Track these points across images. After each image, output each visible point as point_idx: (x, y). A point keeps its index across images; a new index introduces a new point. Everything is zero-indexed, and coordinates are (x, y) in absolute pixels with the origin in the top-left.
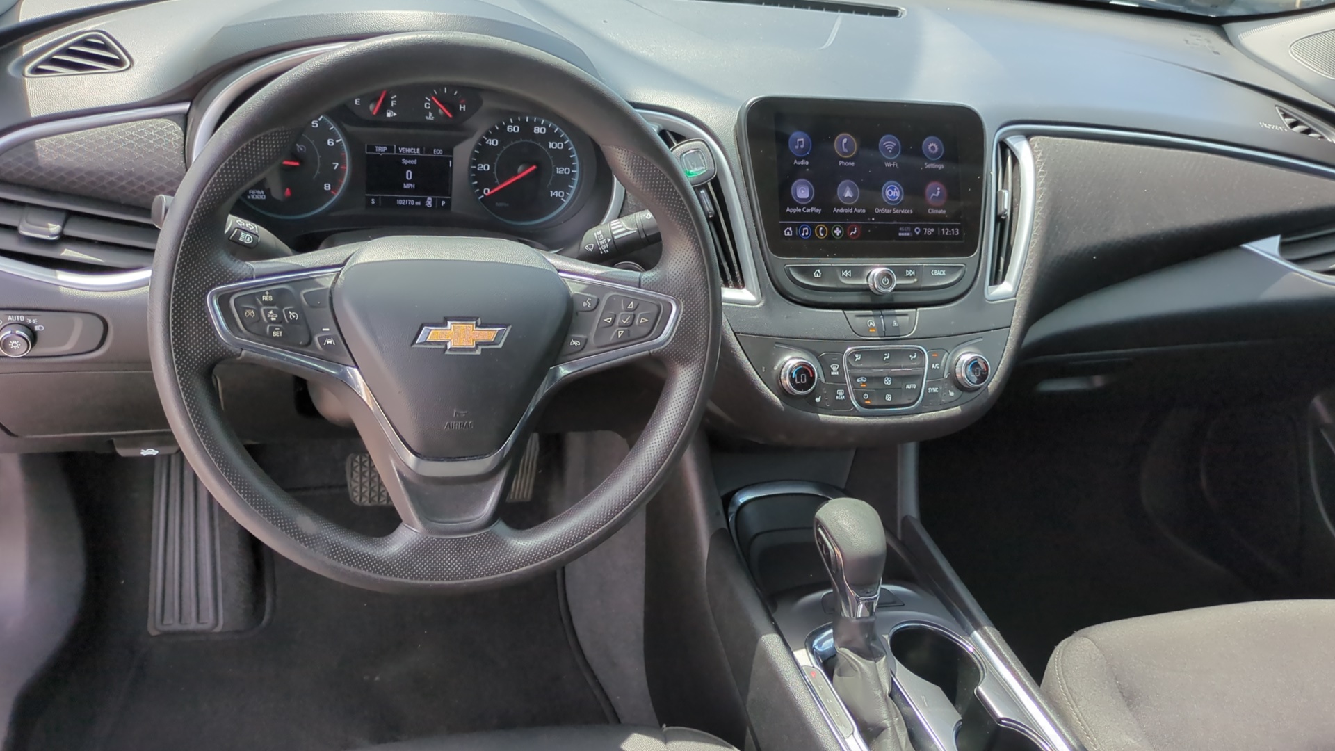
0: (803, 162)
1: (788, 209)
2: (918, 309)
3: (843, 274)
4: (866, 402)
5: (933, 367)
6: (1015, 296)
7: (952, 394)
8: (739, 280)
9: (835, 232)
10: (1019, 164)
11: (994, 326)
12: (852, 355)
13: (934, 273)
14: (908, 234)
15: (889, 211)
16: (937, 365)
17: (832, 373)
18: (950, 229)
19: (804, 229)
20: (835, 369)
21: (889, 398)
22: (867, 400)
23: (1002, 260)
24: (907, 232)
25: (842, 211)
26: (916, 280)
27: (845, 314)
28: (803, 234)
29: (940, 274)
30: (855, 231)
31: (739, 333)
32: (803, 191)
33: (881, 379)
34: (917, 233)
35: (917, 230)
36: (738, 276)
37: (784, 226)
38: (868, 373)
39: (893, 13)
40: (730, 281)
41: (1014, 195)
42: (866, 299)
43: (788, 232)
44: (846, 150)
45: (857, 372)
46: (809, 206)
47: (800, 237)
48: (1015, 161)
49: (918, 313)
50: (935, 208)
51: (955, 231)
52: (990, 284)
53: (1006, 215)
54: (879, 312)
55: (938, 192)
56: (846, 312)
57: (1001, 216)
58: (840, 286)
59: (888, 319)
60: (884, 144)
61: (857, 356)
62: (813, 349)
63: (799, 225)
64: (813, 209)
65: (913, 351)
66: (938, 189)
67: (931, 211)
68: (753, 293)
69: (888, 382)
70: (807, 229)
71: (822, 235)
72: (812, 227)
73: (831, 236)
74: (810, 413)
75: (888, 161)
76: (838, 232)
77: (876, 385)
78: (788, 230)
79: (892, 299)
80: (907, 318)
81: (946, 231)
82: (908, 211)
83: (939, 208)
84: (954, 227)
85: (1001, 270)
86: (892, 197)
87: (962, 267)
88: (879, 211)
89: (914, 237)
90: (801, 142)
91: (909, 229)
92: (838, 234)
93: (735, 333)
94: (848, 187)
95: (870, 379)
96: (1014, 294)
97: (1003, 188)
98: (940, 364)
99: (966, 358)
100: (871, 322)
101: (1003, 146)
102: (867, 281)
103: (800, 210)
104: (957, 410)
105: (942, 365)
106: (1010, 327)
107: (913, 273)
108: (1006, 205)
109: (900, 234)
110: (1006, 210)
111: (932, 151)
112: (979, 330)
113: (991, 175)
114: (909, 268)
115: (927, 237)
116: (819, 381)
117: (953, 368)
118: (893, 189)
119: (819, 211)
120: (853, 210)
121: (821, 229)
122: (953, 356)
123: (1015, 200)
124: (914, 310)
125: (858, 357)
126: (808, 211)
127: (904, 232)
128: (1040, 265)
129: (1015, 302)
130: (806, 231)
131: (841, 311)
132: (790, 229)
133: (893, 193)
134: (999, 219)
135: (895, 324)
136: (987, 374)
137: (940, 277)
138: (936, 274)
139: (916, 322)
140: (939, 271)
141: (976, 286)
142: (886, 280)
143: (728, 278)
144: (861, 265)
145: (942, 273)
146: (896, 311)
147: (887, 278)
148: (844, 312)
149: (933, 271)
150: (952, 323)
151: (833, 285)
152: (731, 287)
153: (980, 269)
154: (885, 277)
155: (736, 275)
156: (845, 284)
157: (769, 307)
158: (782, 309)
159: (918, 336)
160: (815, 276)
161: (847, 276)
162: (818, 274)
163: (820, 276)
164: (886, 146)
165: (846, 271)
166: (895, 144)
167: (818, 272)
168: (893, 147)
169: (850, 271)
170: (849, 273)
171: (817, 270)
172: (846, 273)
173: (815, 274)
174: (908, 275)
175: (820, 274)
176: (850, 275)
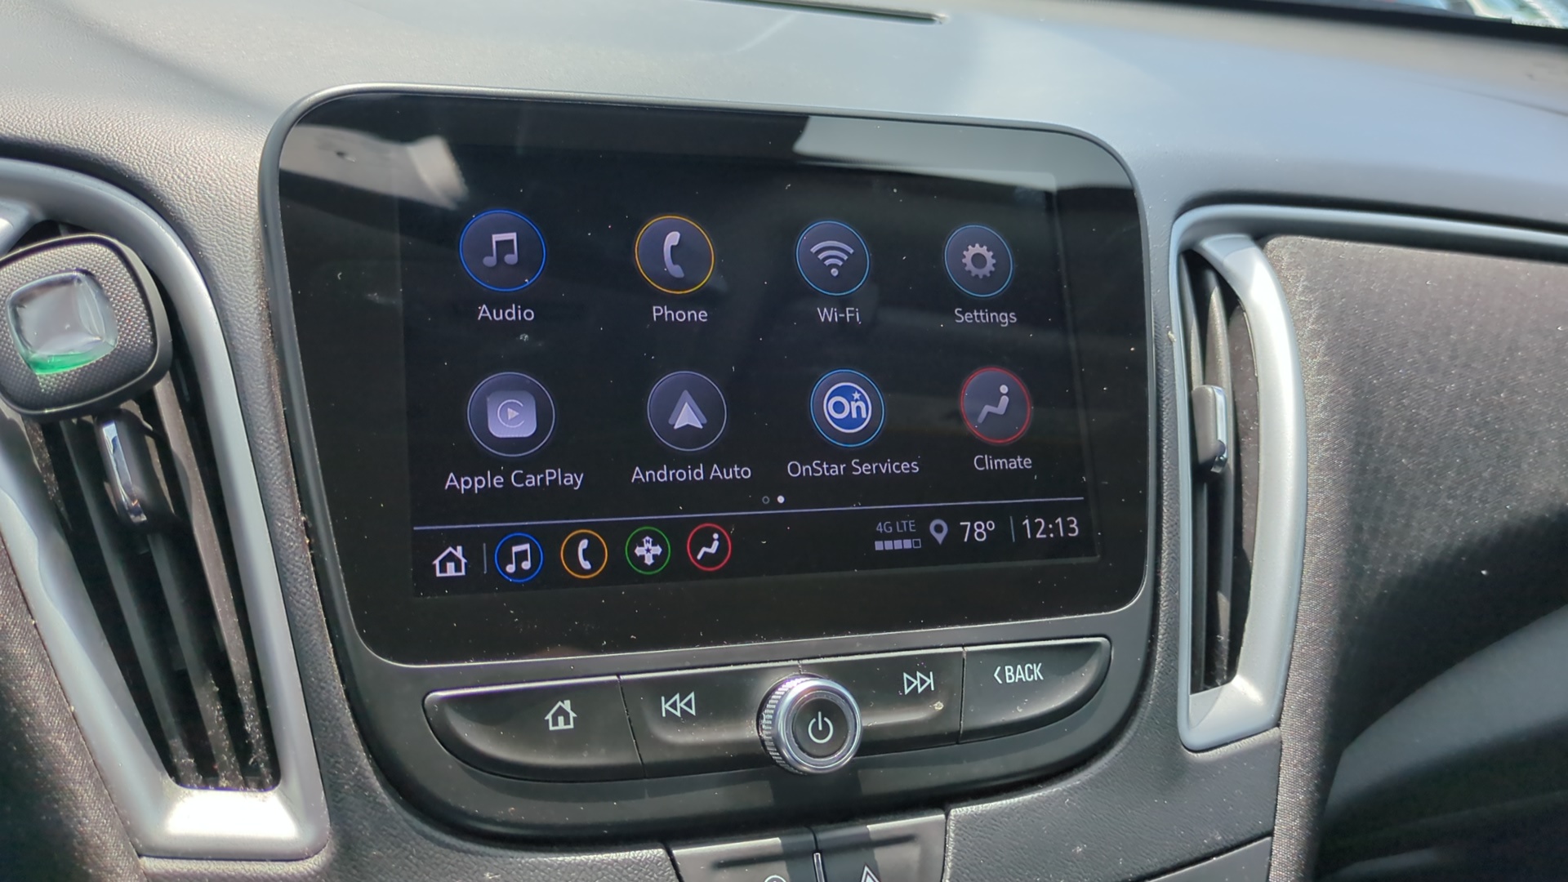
0: (512, 314)
1: (451, 480)
2: (953, 811)
3: (665, 706)
6: (1277, 724)
8: (260, 754)
9: (639, 551)
10: (1243, 310)
13: (1002, 674)
14: (908, 544)
15: (837, 470)
18: (1050, 519)
19: (515, 549)
23: (1224, 603)
24: (902, 537)
25: (664, 475)
26: (939, 706)
27: (672, 859)
28: (511, 568)
29: (1025, 677)
30: (716, 544)
32: (512, 413)
34: (940, 538)
35: (939, 529)
36: (257, 736)
37: (436, 544)
39: (926, 18)
40: (225, 756)
41: (1239, 399)
42: (756, 795)
43: (451, 565)
44: (676, 271)
46: (535, 465)
47: (497, 579)
48: (1232, 303)
49: (951, 823)
50: (997, 452)
51: (1066, 524)
52: (1195, 689)
53: (1223, 463)
54: (805, 839)
55: (1005, 400)
56: (675, 851)
57: (1211, 463)
58: (650, 757)
59: (840, 865)
60: (814, 250)
63: (493, 536)
64: (551, 475)
66: (1004, 389)
67: (981, 463)
70: (527, 547)
71: (586, 565)
72: (546, 541)
73: (622, 570)
75: (828, 302)
76: (648, 551)
78: (451, 557)
80: (910, 853)
81: (1035, 527)
82: (905, 466)
83: (1008, 452)
84: (1065, 510)
85: (1223, 637)
86: (848, 422)
87: (1097, 644)
88: (803, 470)
89: (929, 552)
90: (505, 246)
91: (910, 525)
92: (649, 561)
94: (686, 393)
96: (1271, 715)
97: (1205, 380)
100: (777, 880)
101: (1195, 264)
102: (758, 725)
103: (498, 481)
106: (1270, 834)
107: (930, 681)
108: (1221, 431)
109: (879, 546)
110: (1223, 448)
111: (975, 271)
112: (1167, 865)
113: (1171, 342)
114: (911, 665)
115: (974, 551)
118: (847, 393)
119: (574, 480)
120: (707, 472)
121: (584, 544)
123: (1244, 413)
124: (942, 816)
126: (532, 481)
127: (893, 537)
128: (1344, 617)
129: (1279, 744)
130: (521, 556)
131: (658, 852)
132: (459, 552)
133: (851, 408)
134: (1204, 474)
135: (868, 879)
137: (1024, 690)
138: (1010, 678)
139: (950, 864)
140: (1019, 667)
141: (1149, 708)
142: (824, 723)
143: (214, 752)
144: (732, 668)
145: (1031, 672)
146: (870, 827)
147: (826, 719)
148: (669, 853)
149: (999, 668)
150: (1079, 850)
151: (623, 757)
152: (224, 783)
153: (1159, 649)
154: (820, 713)
155: (245, 734)
156: (672, 747)
157: (354, 867)
158: (414, 868)
160: (551, 728)
161: (678, 714)
162: (561, 719)
163: (571, 726)
164: (821, 256)
165: (677, 697)
166: (851, 251)
167: (561, 711)
168: (846, 258)
169: (692, 695)
170: (689, 704)
171: (560, 703)
172: (674, 705)
173: (549, 717)
174: (907, 691)
175: (572, 715)
176: (693, 712)
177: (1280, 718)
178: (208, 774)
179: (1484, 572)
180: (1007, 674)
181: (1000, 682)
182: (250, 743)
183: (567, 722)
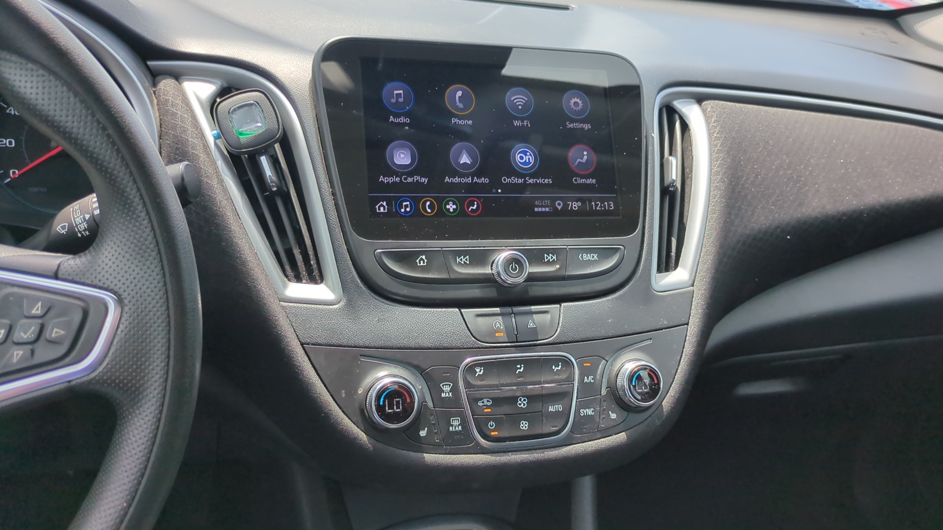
0: (402, 120)
1: (381, 178)
2: (562, 304)
3: (458, 260)
4: (492, 433)
5: (586, 380)
6: (693, 286)
7: (613, 416)
8: (316, 273)
9: (448, 207)
10: (689, 130)
11: (666, 323)
12: (471, 369)
13: (582, 257)
14: (547, 209)
15: (520, 181)
16: (590, 378)
17: (443, 395)
18: (602, 203)
19: (404, 204)
20: (447, 389)
21: (524, 425)
22: (493, 431)
23: (673, 241)
24: (545, 207)
25: (457, 180)
26: (558, 266)
27: (461, 313)
28: (403, 210)
29: (591, 259)
30: (475, 206)
31: (308, 344)
32: (402, 156)
33: (513, 400)
34: (559, 208)
35: (559, 204)
36: (315, 266)
37: (376, 201)
38: (496, 393)
39: (566, 8)
40: (304, 273)
41: (686, 165)
42: (491, 293)
43: (382, 208)
44: (461, 106)
45: (478, 394)
46: (411, 174)
47: (398, 213)
48: (685, 127)
49: (562, 308)
50: (582, 177)
51: (609, 205)
52: (659, 270)
53: (674, 186)
54: (508, 310)
55: (585, 157)
56: (462, 310)
57: (669, 186)
58: (453, 276)
59: (521, 319)
60: (512, 99)
61: (478, 370)
62: (416, 363)
63: (398, 198)
64: (417, 178)
65: (556, 361)
66: (585, 153)
67: (576, 180)
68: (333, 291)
69: (522, 404)
70: (408, 203)
71: (429, 211)
72: (415, 201)
73: (441, 213)
74: (412, 454)
75: (517, 119)
76: (451, 207)
77: (506, 409)
78: (382, 205)
79: (527, 292)
80: (547, 317)
81: (596, 205)
82: (546, 181)
83: (587, 177)
84: (608, 199)
85: (673, 254)
86: (525, 163)
87: (620, 248)
88: (508, 180)
89: (555, 212)
90: (399, 95)
91: (548, 202)
92: (451, 210)
93: (302, 344)
94: (464, 150)
95: (497, 401)
96: (691, 283)
97: (671, 154)
98: (595, 375)
99: (630, 366)
100: (498, 322)
101: (669, 112)
102: (492, 269)
103: (398, 179)
104: (620, 438)
105: (598, 377)
106: (687, 324)
107: (555, 257)
108: (674, 174)
109: (536, 209)
110: (674, 181)
111: (575, 108)
112: (644, 330)
113: (653, 138)
114: (548, 251)
115: (572, 213)
116: (423, 404)
117: (613, 380)
118: (525, 153)
119: (424, 180)
120: (472, 180)
121: (428, 203)
122: (612, 365)
123: (687, 170)
124: (559, 306)
125: (479, 371)
126: (410, 180)
127: (542, 206)
128: (721, 246)
129: (693, 290)
130: (406, 206)
131: (457, 310)
132: (385, 204)
133: (526, 158)
134: (666, 192)
135: (531, 325)
136: (659, 388)
137: (590, 263)
138: (585, 258)
139: (561, 321)
140: (589, 255)
141: (639, 274)
142: (515, 266)
143: (300, 271)
144: (482, 248)
145: (593, 257)
146: (532, 307)
147: (516, 265)
148: (460, 310)
149: (581, 255)
150: (610, 321)
151: (444, 276)
152: (304, 281)
153: (644, 252)
154: (514, 263)
155: (311, 266)
156: (461, 273)
157: (352, 307)
158: (372, 309)
159: (563, 340)
160: (418, 265)
161: (463, 263)
162: (422, 262)
163: (425, 264)
164: (515, 101)
165: (462, 257)
166: (526, 99)
167: (422, 259)
168: (524, 102)
169: (468, 257)
170: (466, 260)
171: (421, 256)
172: (461, 260)
173: (418, 261)
174: (546, 260)
175: (426, 261)
176: (468, 263)
177: (694, 283)
178: (298, 279)
179: (788, 237)
180: (584, 257)
181: (581, 259)
182: (313, 268)
183: (424, 263)
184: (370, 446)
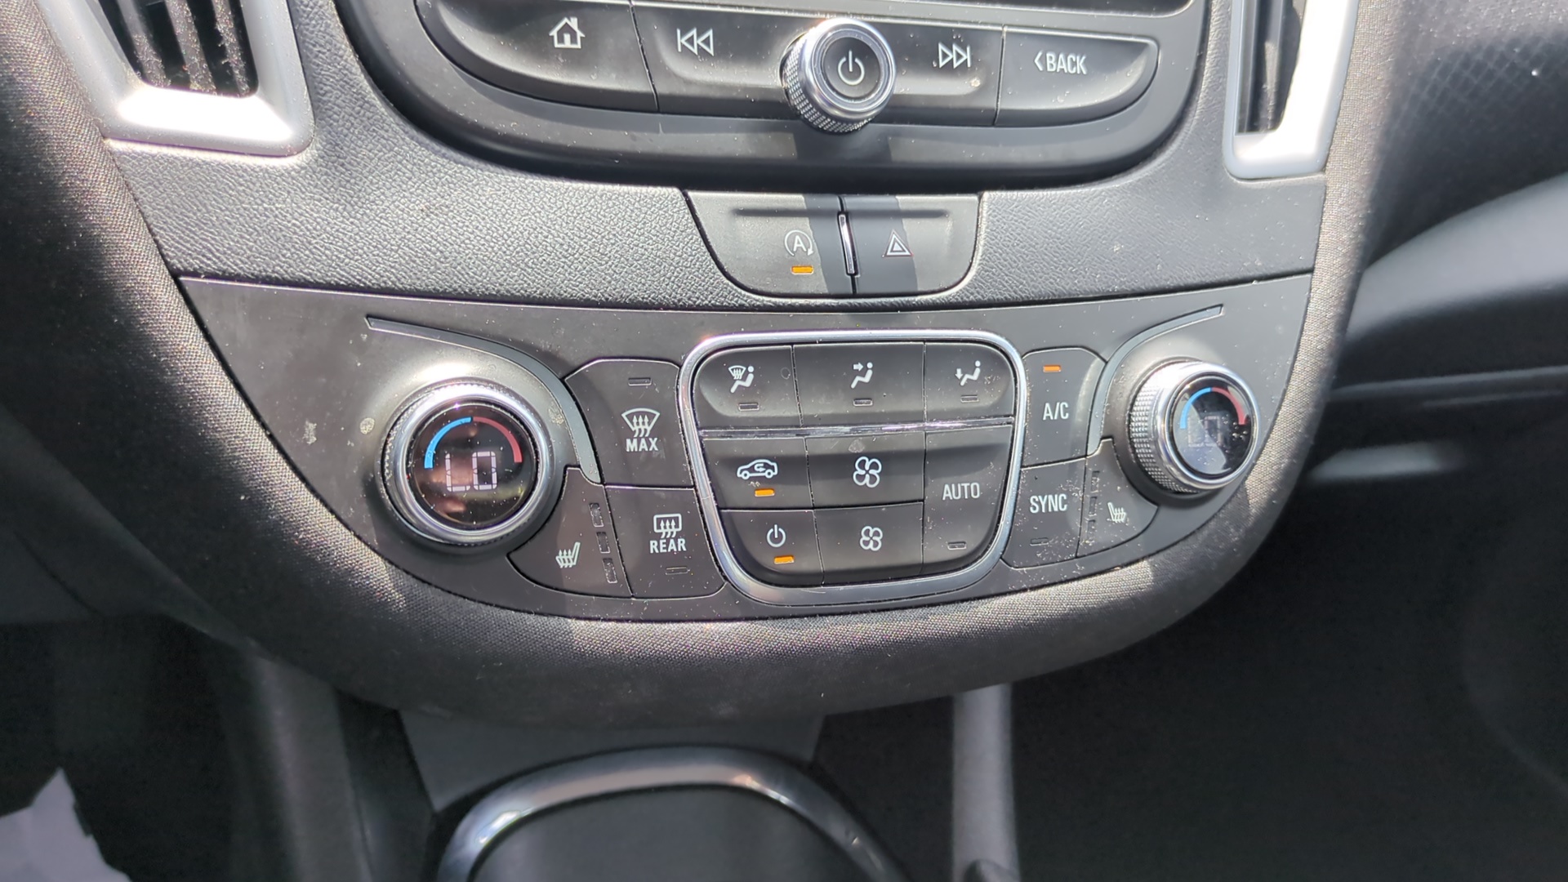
2: (986, 195)
3: (682, 40)
4: (779, 561)
5: (1048, 413)
6: (1323, 169)
7: (1119, 515)
11: (1260, 266)
12: (715, 368)
13: (1043, 60)
16: (1060, 406)
17: (631, 445)
20: (642, 426)
21: (871, 540)
22: (781, 553)
23: (1272, 51)
26: (975, 83)
27: (689, 203)
29: (1068, 69)
31: (195, 274)
33: (840, 464)
36: (229, 39)
38: (789, 444)
42: (779, 147)
45: (738, 443)
49: (985, 206)
52: (1240, 130)
54: (832, 202)
56: (691, 194)
58: (664, 88)
59: (867, 230)
61: (737, 373)
62: (544, 344)
65: (967, 352)
68: (284, 109)
69: (868, 475)
74: (531, 619)
77: (820, 491)
79: (886, 149)
80: (944, 227)
85: (1270, 85)
87: (1145, 45)
93: (175, 275)
95: (793, 467)
96: (1319, 162)
98: (1072, 400)
99: (1167, 382)
100: (799, 236)
102: (783, 74)
104: (1137, 577)
105: (1081, 405)
106: (1311, 271)
107: (966, 57)
112: (1206, 279)
114: (947, 37)
116: (568, 468)
117: (1120, 417)
122: (1119, 372)
124: (974, 198)
125: (741, 376)
128: (1399, 68)
129: (1326, 181)
131: (674, 192)
135: (896, 247)
136: (1249, 436)
137: (1064, 80)
138: (1052, 65)
139: (982, 242)
140: (1061, 56)
141: (1194, 123)
142: (855, 65)
143: (183, 51)
144: (753, 11)
145: (1074, 64)
146: (900, 198)
147: (857, 60)
148: (685, 195)
149: (1040, 54)
150: (1116, 249)
151: (636, 84)
152: (195, 85)
153: (1207, 64)
154: (850, 53)
155: (217, 36)
156: (688, 82)
157: (342, 165)
158: (409, 174)
159: (988, 295)
160: (557, 45)
161: (695, 51)
162: (567, 37)
163: (579, 46)
165: (694, 32)
167: (567, 28)
169: (710, 33)
170: (706, 42)
171: (566, 20)
172: (691, 41)
173: (554, 33)
174: (942, 64)
175: (580, 34)
176: (711, 51)
177: (1325, 166)
178: (174, 71)
179: (1534, 73)
180: (1049, 62)
181: (1041, 69)
182: (223, 46)
183: (573, 40)
184: (397, 596)
